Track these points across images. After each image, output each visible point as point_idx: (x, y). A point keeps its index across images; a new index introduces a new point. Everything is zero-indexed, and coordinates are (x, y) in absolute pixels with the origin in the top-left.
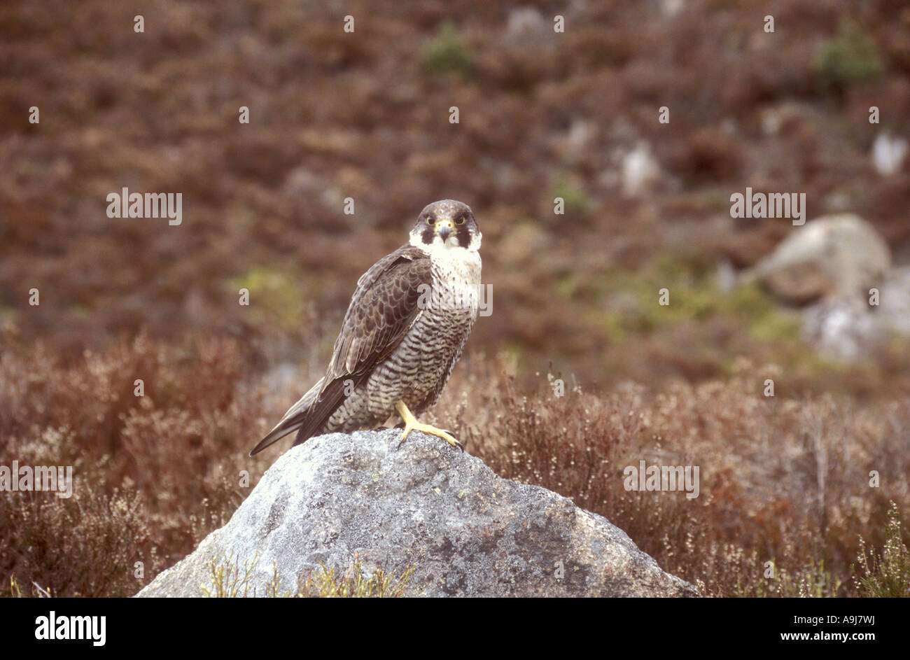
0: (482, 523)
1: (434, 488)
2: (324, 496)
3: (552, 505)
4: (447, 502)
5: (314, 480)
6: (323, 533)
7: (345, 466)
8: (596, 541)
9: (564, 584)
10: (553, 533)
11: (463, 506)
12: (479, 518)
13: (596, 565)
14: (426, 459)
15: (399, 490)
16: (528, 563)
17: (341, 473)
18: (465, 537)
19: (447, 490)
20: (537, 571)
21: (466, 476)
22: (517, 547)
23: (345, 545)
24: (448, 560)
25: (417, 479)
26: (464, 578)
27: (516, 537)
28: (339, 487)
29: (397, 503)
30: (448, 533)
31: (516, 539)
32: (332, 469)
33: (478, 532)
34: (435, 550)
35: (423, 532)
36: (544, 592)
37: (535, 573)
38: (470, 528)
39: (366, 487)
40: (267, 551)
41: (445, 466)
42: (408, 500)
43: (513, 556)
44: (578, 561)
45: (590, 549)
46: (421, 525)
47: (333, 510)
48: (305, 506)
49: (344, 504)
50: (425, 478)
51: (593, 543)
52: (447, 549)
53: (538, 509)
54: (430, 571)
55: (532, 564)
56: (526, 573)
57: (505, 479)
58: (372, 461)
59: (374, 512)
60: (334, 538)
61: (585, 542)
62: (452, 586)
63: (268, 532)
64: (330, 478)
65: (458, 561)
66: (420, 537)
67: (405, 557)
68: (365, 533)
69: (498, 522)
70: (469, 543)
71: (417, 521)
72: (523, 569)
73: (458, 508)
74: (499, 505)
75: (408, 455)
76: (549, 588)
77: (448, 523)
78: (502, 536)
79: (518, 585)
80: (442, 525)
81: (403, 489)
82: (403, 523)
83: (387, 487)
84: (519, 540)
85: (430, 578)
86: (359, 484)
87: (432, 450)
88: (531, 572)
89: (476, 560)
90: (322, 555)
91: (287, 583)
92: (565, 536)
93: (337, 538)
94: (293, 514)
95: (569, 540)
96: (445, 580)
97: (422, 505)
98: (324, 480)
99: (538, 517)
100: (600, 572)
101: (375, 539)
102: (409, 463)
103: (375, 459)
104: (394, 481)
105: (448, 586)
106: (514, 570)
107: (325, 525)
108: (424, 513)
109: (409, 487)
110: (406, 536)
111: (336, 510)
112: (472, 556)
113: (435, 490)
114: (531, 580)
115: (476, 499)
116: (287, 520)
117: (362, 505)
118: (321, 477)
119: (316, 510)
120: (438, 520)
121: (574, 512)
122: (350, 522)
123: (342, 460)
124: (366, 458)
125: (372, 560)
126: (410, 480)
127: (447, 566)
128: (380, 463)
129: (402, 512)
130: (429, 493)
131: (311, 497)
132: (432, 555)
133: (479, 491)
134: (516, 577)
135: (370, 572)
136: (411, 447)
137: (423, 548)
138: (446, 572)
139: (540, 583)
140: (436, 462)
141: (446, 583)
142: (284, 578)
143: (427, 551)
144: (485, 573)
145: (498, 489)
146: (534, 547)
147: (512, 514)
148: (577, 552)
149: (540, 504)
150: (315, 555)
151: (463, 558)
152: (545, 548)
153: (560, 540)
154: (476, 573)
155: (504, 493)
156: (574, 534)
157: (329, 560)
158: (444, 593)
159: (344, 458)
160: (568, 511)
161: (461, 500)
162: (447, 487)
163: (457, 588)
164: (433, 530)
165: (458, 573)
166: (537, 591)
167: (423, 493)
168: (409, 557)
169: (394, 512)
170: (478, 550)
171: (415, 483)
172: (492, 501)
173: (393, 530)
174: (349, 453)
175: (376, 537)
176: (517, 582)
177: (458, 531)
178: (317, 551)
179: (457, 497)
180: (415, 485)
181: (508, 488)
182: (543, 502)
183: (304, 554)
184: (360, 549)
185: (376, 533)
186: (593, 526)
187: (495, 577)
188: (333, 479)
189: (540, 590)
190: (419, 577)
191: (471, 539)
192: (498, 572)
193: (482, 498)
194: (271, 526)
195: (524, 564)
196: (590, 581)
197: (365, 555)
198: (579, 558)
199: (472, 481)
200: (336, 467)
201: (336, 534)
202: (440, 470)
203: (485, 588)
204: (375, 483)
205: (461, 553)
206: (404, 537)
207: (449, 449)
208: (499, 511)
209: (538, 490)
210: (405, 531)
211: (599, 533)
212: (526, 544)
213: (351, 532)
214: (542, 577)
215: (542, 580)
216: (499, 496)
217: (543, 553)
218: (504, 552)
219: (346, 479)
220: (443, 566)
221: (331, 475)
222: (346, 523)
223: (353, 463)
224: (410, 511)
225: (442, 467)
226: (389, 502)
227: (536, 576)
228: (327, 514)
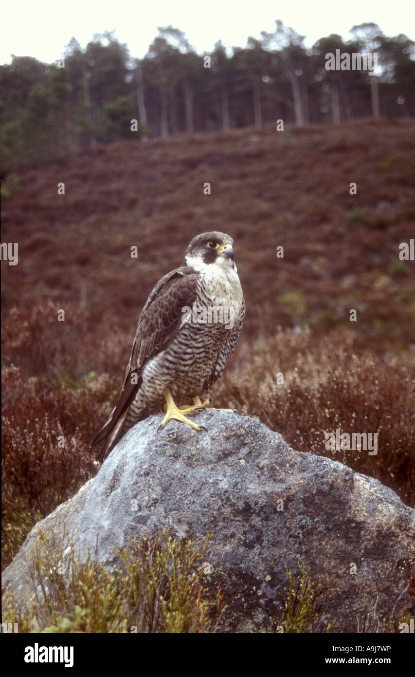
0: (276, 489)
1: (240, 459)
2: (150, 466)
3: (334, 474)
4: (249, 471)
5: (144, 452)
6: (146, 498)
7: (169, 441)
8: (369, 502)
9: (343, 538)
10: (334, 497)
11: (263, 474)
12: (274, 484)
13: (369, 521)
14: (234, 436)
15: (211, 462)
16: (313, 521)
17: (166, 447)
18: (262, 501)
19: (251, 461)
20: (321, 528)
21: (266, 450)
22: (305, 508)
23: (163, 509)
24: (247, 521)
25: (226, 452)
26: (260, 535)
27: (304, 500)
28: (164, 459)
29: (209, 472)
30: (248, 498)
31: (304, 502)
32: (158, 443)
33: (272, 497)
34: (237, 512)
35: (228, 498)
36: (327, 544)
37: (319, 529)
38: (266, 494)
39: (186, 458)
40: (107, 508)
41: (249, 441)
42: (218, 470)
43: (302, 516)
44: (355, 519)
45: (365, 509)
46: (226, 492)
47: (156, 479)
48: (135, 475)
49: (164, 474)
50: (233, 451)
51: (367, 503)
52: (247, 511)
53: (323, 477)
54: (232, 530)
55: (317, 522)
56: (312, 529)
57: (297, 452)
58: (192, 437)
59: (189, 480)
60: (154, 503)
61: (361, 503)
62: (251, 541)
63: (110, 492)
64: (156, 452)
65: (256, 521)
66: (225, 501)
67: (212, 519)
68: (179, 498)
69: (290, 489)
70: (265, 506)
71: (222, 489)
72: (310, 527)
73: (259, 476)
74: (292, 474)
75: (220, 433)
76: (330, 541)
77: (248, 490)
78: (293, 500)
79: (305, 540)
80: (243, 491)
81: (214, 461)
82: (212, 490)
83: (202, 459)
84: (306, 503)
85: (233, 536)
86: (180, 456)
87: (239, 428)
88: (316, 529)
89: (271, 520)
90: (144, 517)
91: (116, 539)
92: (344, 499)
93: (157, 502)
94: (126, 480)
95: (348, 502)
96: (245, 537)
97: (229, 474)
98: (151, 453)
99: (322, 484)
100: (372, 527)
101: (187, 504)
102: (220, 439)
103: (194, 435)
104: (208, 454)
105: (248, 541)
106: (302, 527)
107: (149, 491)
108: (228, 481)
109: (219, 459)
110: (213, 501)
111: (158, 479)
112: (268, 516)
113: (241, 461)
114: (316, 535)
115: (273, 469)
116: (122, 485)
117: (179, 475)
118: (150, 450)
119: (143, 478)
120: (240, 488)
121: (352, 479)
122: (168, 489)
123: (167, 436)
124: (187, 435)
125: (184, 521)
126: (220, 453)
127: (247, 525)
128: (198, 438)
129: (211, 481)
130: (235, 464)
131: (141, 467)
132: (234, 517)
133: (276, 463)
134: (303, 533)
135: (182, 531)
136: (222, 426)
137: (227, 511)
138: (246, 530)
139: (323, 537)
140: (242, 438)
141: (246, 539)
142: (114, 535)
143: (230, 513)
144: (278, 530)
145: (291, 460)
146: (319, 508)
147: (301, 481)
148: (355, 511)
149: (324, 473)
150: (138, 517)
151: (259, 519)
152: (328, 508)
153: (340, 502)
154: (271, 530)
155: (296, 463)
156: (352, 497)
157: (149, 521)
158: (243, 547)
159: (169, 435)
160: (347, 478)
161: (261, 469)
162: (251, 459)
163: (255, 543)
164: (235, 496)
165: (256, 530)
166: (320, 544)
167: (230, 464)
168: (215, 518)
169: (204, 481)
170: (272, 512)
171: (224, 455)
172: (286, 470)
173: (202, 496)
174: (173, 431)
175: (188, 502)
176: (304, 537)
177: (256, 496)
178: (140, 514)
179: (258, 467)
180: (224, 457)
181: (299, 459)
182: (327, 471)
183: (130, 515)
184: (175, 512)
185: (189, 499)
186: (368, 488)
187: (286, 533)
188: (159, 452)
189: (324, 543)
190: (224, 534)
191: (267, 502)
192: (289, 529)
193: (278, 468)
194: (112, 488)
195: (310, 522)
196: (364, 535)
197: (179, 517)
198: (356, 516)
199: (271, 453)
200: (162, 442)
201: (156, 499)
202: (245, 444)
203: (277, 543)
204: (193, 455)
205: (258, 515)
206: (211, 502)
207: (253, 427)
208: (291, 479)
209: (324, 461)
210: (212, 497)
211: (373, 495)
212: (312, 506)
213: (168, 498)
214: (325, 532)
215: (325, 535)
216: (292, 466)
217: (326, 513)
218: (294, 513)
219: (170, 451)
220: (243, 525)
221: (157, 448)
222: (165, 490)
223: (176, 439)
224: (218, 480)
225: (246, 442)
226: (201, 472)
227: (320, 532)
228: (151, 482)
